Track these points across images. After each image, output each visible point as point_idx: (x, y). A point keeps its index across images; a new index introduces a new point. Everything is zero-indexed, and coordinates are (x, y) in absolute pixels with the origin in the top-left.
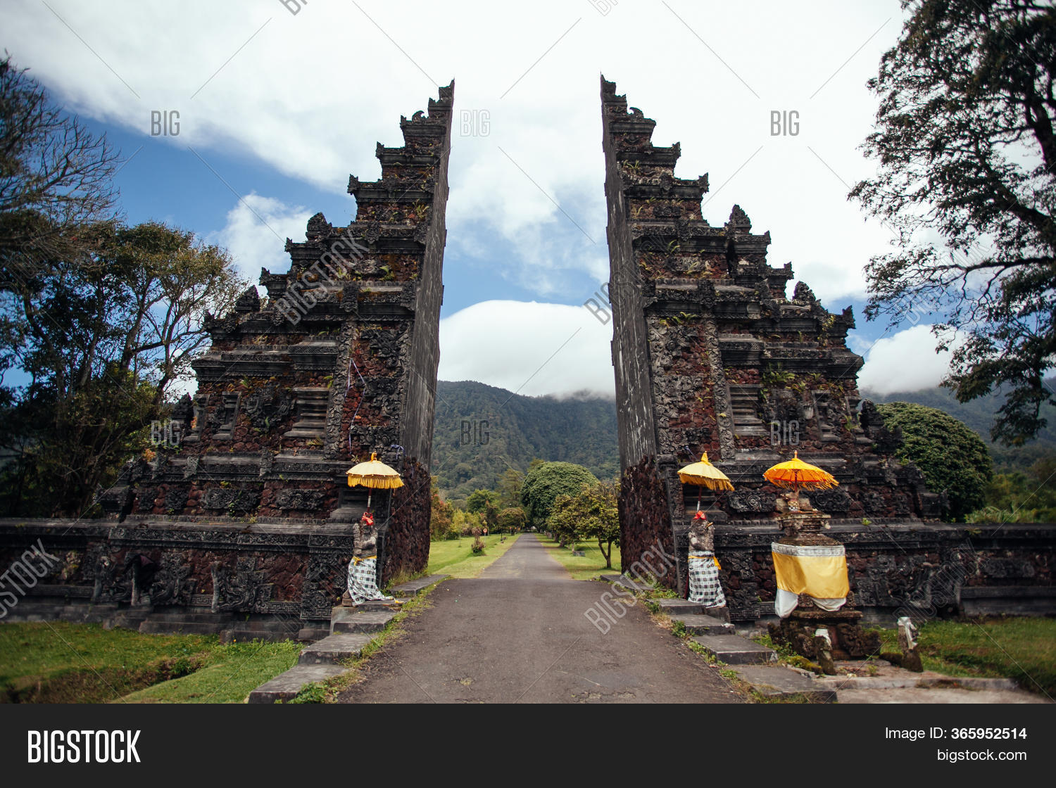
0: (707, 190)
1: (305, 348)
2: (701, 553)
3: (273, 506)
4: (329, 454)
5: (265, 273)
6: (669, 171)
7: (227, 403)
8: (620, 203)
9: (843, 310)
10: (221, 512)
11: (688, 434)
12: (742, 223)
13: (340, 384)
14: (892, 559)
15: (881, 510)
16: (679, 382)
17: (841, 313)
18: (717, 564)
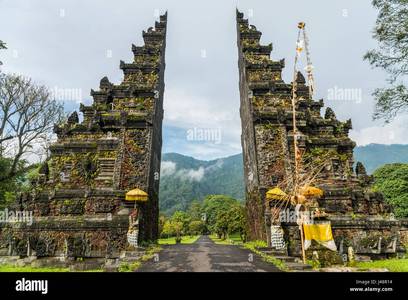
0: (283, 67)
1: (103, 141)
2: (276, 226)
3: (91, 210)
4: (116, 187)
5: (82, 105)
6: (267, 57)
7: (67, 166)
8: (244, 73)
9: (347, 121)
10: (66, 214)
11: (272, 177)
12: (301, 80)
13: (120, 157)
14: (365, 232)
15: (363, 211)
16: (268, 154)
17: (346, 122)
18: (283, 231)
